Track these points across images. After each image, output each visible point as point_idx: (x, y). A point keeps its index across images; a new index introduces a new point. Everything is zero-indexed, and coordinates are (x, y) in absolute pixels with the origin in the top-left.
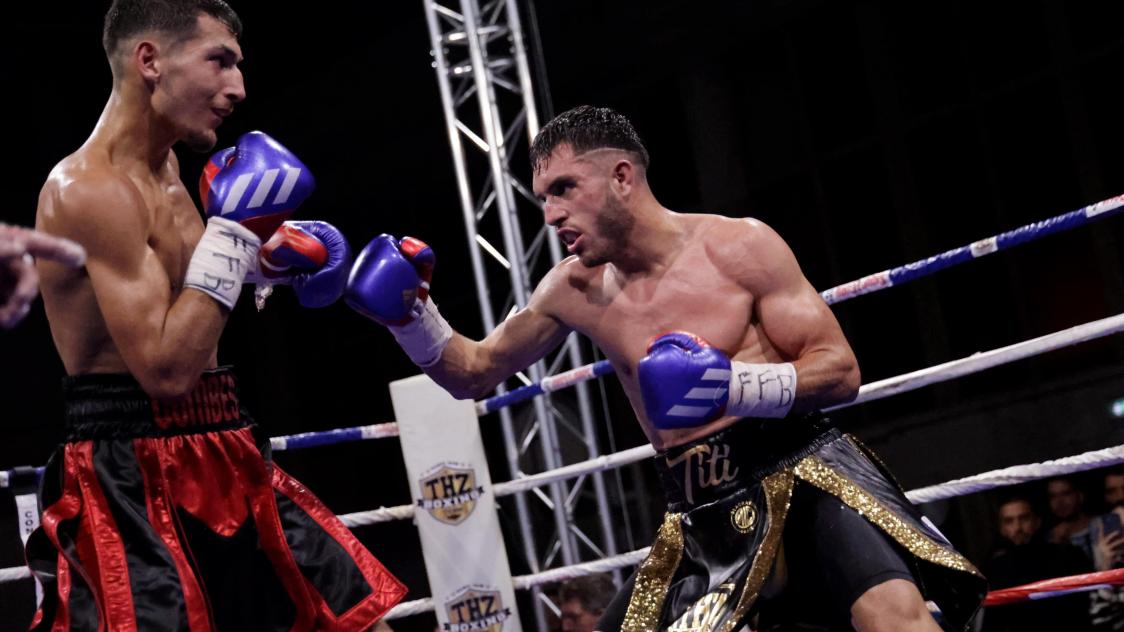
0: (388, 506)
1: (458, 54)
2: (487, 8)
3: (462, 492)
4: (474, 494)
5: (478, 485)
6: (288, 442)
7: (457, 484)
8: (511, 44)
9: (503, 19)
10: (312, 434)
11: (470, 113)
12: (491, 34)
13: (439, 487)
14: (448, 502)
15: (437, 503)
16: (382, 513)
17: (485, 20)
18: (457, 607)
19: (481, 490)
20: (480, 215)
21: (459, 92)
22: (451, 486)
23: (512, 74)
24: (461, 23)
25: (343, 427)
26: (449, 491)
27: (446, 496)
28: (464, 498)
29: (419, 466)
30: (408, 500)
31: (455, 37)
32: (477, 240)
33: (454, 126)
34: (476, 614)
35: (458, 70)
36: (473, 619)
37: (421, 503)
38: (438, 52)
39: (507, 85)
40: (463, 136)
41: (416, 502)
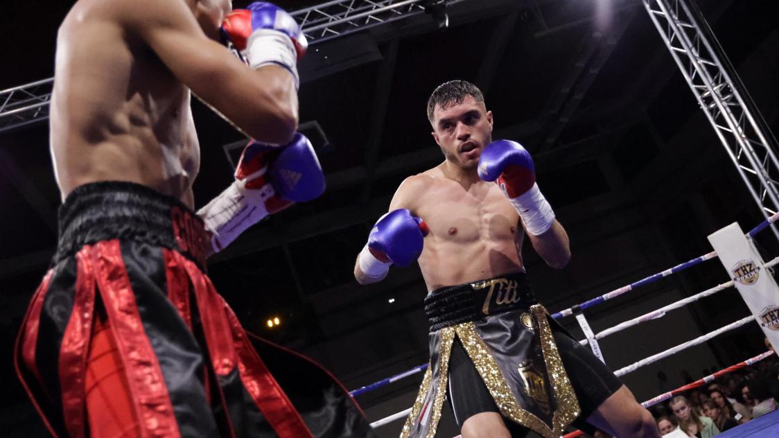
0: (721, 283)
1: (709, 100)
2: (716, 77)
3: (751, 271)
4: (757, 270)
5: (757, 266)
6: (672, 270)
7: (748, 268)
8: (730, 88)
9: (723, 80)
10: (681, 265)
11: (721, 121)
12: (721, 87)
13: (741, 271)
14: (746, 276)
15: (742, 278)
16: (719, 287)
17: (717, 83)
18: (764, 316)
19: (759, 268)
20: (739, 157)
21: (714, 113)
22: (746, 270)
23: (734, 99)
24: (706, 88)
25: (693, 258)
26: (746, 272)
27: (745, 274)
28: (753, 273)
29: (730, 265)
30: (729, 279)
31: (706, 94)
32: (739, 167)
33: (716, 127)
34: (774, 317)
35: (712, 106)
36: (773, 320)
37: (735, 279)
38: (701, 102)
39: (732, 104)
40: (721, 130)
41: (733, 280)
